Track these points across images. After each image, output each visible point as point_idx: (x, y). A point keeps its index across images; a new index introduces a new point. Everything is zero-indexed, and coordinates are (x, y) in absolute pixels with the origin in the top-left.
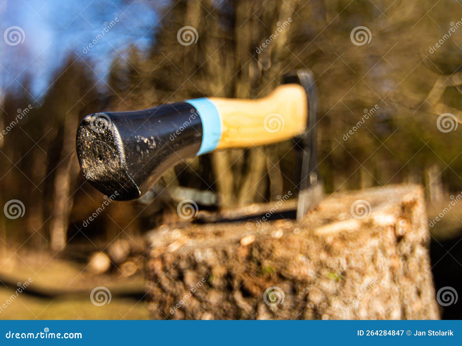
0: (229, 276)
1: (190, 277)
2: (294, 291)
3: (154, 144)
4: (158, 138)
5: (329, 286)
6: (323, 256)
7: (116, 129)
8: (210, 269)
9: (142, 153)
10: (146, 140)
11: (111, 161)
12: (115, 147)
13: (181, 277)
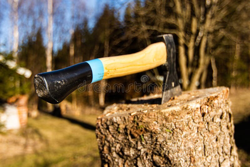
0: (126, 129)
1: (111, 128)
2: (152, 137)
3: (64, 83)
4: (66, 80)
5: (167, 135)
6: (164, 122)
7: (45, 80)
8: (119, 125)
9: (57, 87)
10: (59, 82)
11: (44, 91)
12: (45, 86)
13: (108, 128)
